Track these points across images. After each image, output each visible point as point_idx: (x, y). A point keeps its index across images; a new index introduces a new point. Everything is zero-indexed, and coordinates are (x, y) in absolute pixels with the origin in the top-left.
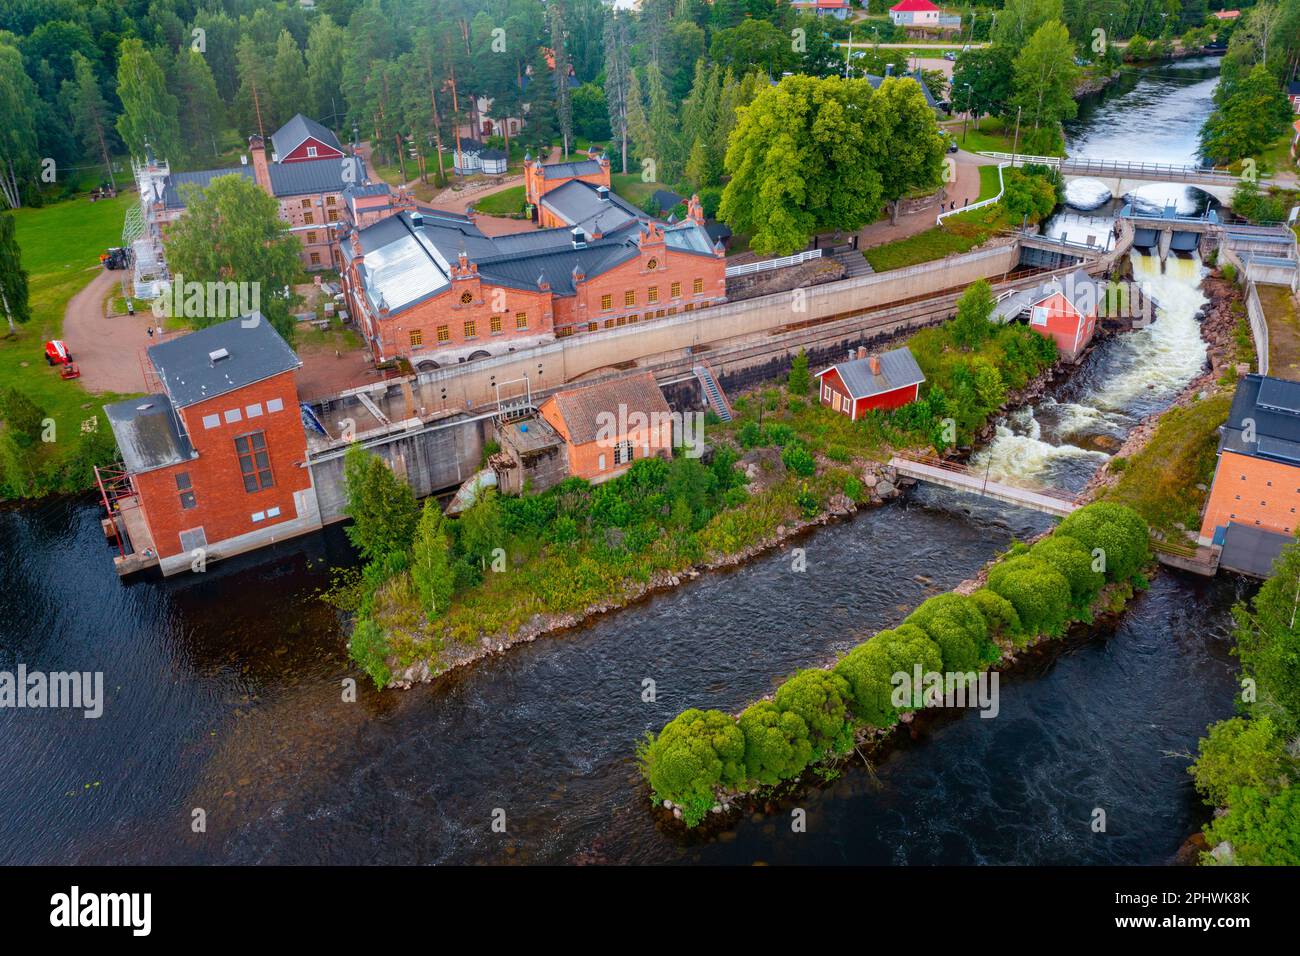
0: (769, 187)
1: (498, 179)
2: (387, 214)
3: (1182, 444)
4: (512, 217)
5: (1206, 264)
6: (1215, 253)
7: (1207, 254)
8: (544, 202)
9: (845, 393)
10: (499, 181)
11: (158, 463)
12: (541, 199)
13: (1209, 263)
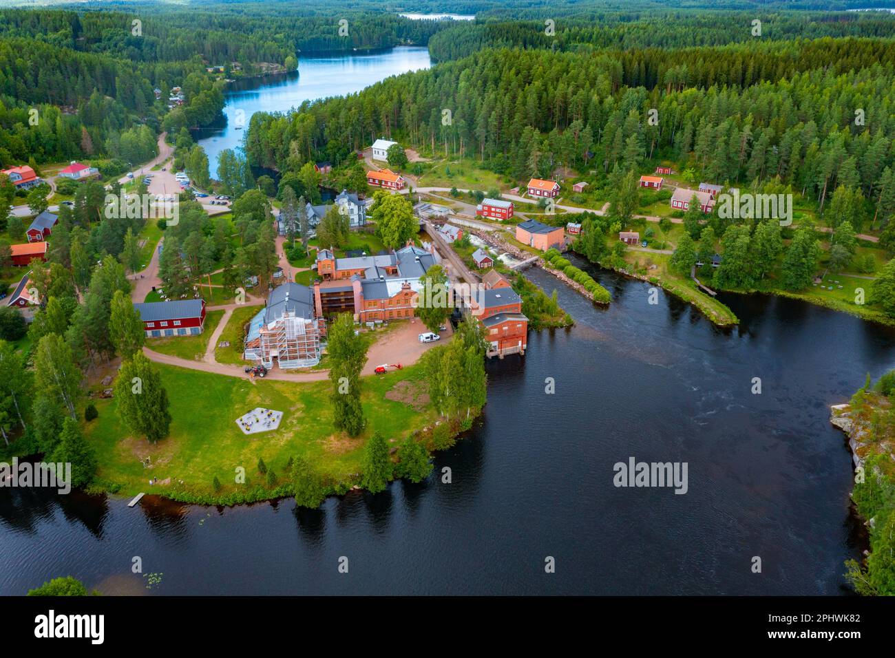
3: (517, 243)
8: (338, 269)
12: (336, 269)
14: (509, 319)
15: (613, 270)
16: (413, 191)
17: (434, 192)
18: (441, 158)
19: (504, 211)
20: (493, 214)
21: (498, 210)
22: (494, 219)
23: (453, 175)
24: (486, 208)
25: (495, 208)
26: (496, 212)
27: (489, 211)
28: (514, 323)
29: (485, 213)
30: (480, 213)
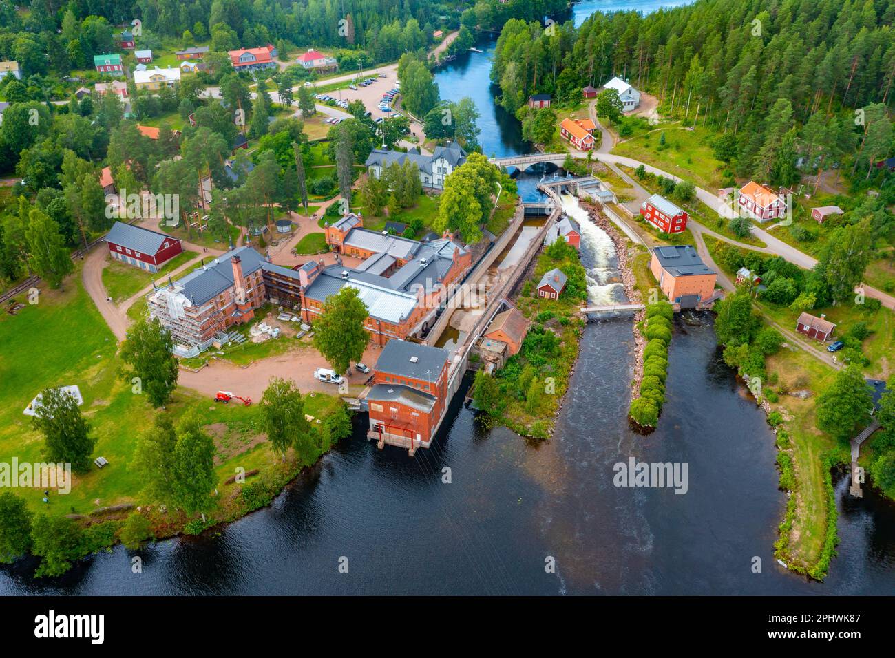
0: (471, 218)
1: (292, 234)
2: (317, 274)
3: (643, 274)
4: (322, 253)
5: (574, 196)
6: (576, 191)
7: (573, 192)
8: (346, 243)
9: (554, 292)
10: (293, 235)
11: (431, 406)
12: (344, 242)
13: (576, 195)
14: (402, 400)
15: (736, 368)
16: (593, 157)
17: (620, 166)
18: (677, 118)
19: (667, 221)
20: (656, 220)
21: (662, 217)
22: (655, 226)
23: (668, 147)
24: (650, 209)
25: (660, 212)
26: (658, 218)
27: (652, 213)
28: (404, 408)
29: (648, 215)
30: (643, 212)
